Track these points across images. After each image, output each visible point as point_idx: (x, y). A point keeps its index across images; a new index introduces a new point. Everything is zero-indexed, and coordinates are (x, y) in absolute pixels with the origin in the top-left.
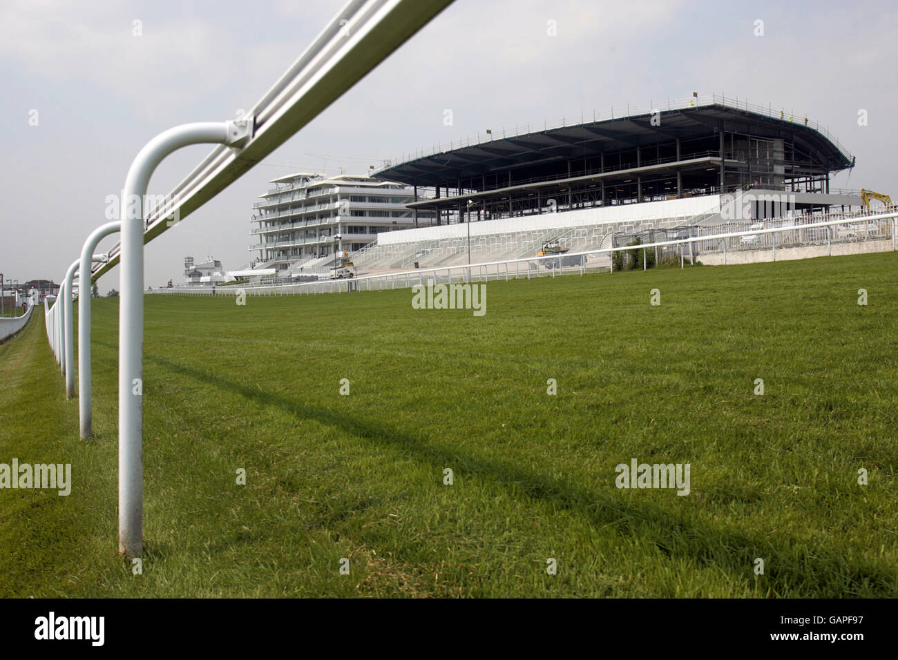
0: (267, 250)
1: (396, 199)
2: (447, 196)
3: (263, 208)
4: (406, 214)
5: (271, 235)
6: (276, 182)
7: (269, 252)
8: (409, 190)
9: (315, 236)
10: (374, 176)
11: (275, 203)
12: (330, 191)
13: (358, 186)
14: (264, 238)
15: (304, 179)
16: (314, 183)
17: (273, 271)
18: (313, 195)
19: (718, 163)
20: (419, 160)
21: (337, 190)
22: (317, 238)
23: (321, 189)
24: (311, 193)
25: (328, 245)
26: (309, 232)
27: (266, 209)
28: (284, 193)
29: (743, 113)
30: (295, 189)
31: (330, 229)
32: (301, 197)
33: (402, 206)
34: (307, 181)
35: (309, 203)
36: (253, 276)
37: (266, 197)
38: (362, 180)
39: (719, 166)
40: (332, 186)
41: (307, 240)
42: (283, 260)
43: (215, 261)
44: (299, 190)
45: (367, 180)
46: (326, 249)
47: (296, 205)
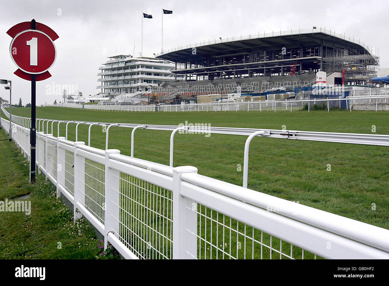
0: (105, 89)
1: (166, 68)
2: (190, 68)
3: (104, 69)
4: (170, 75)
5: (107, 82)
6: (111, 58)
7: (106, 90)
8: (172, 64)
9: (128, 84)
10: (158, 57)
11: (110, 67)
12: (137, 63)
13: (149, 61)
14: (103, 83)
16: (128, 59)
17: (107, 99)
20: (180, 51)
21: (139, 63)
23: (132, 62)
24: (127, 64)
25: (134, 88)
26: (125, 82)
27: (106, 70)
28: (114, 63)
29: (333, 37)
30: (120, 61)
31: (135, 81)
32: (123, 65)
33: (168, 71)
34: (125, 58)
35: (126, 68)
36: (99, 101)
37: (105, 64)
38: (151, 59)
39: (320, 61)
40: (136, 61)
41: (124, 85)
42: (112, 93)
43: (80, 93)
44: (122, 62)
45: (153, 59)
46: (132, 89)
47: (119, 69)
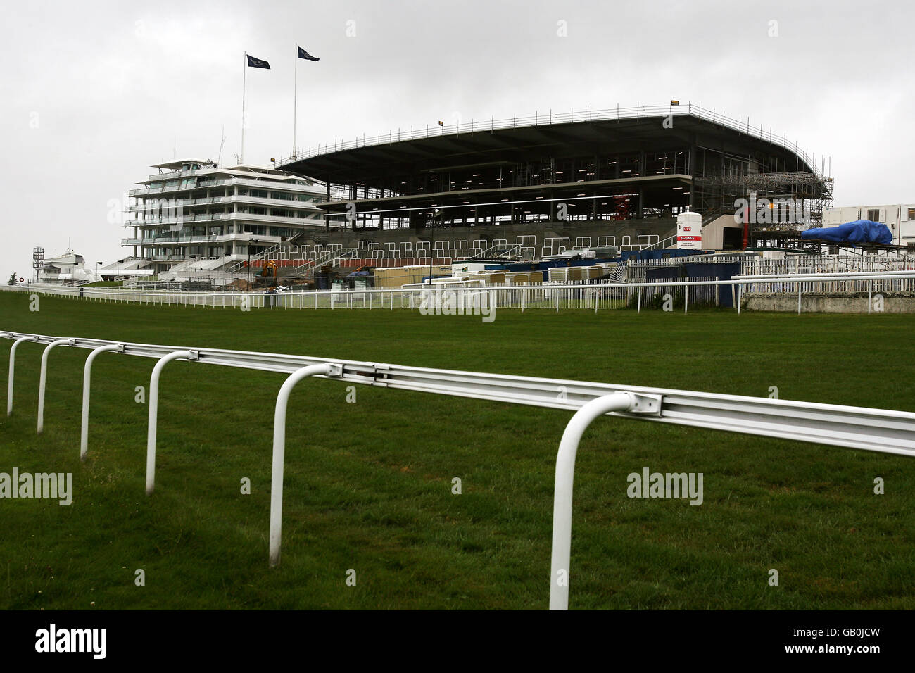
0: (143, 247)
1: (303, 196)
2: (365, 198)
3: (140, 196)
4: (313, 215)
5: (150, 228)
6: (160, 167)
7: (145, 249)
8: (319, 188)
9: (204, 234)
10: (281, 168)
11: (158, 190)
12: (227, 182)
13: (259, 178)
14: (140, 232)
15: (194, 165)
16: (204, 171)
17: (150, 272)
18: (204, 185)
19: (688, 182)
20: (337, 153)
21: (234, 181)
22: (207, 237)
23: (214, 178)
24: (202, 183)
25: (220, 245)
26: (196, 229)
27: (145, 197)
28: (169, 180)
30: (183, 176)
31: (224, 227)
32: (190, 186)
33: (309, 205)
34: (198, 168)
35: (199, 194)
36: (127, 277)
37: (146, 184)
38: (264, 172)
39: (689, 185)
40: (227, 176)
41: (194, 238)
42: (161, 258)
43: (77, 256)
44: (188, 178)
45: (270, 172)
46: (215, 249)
47: (182, 195)
